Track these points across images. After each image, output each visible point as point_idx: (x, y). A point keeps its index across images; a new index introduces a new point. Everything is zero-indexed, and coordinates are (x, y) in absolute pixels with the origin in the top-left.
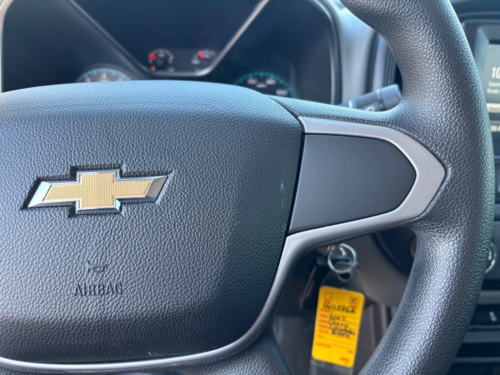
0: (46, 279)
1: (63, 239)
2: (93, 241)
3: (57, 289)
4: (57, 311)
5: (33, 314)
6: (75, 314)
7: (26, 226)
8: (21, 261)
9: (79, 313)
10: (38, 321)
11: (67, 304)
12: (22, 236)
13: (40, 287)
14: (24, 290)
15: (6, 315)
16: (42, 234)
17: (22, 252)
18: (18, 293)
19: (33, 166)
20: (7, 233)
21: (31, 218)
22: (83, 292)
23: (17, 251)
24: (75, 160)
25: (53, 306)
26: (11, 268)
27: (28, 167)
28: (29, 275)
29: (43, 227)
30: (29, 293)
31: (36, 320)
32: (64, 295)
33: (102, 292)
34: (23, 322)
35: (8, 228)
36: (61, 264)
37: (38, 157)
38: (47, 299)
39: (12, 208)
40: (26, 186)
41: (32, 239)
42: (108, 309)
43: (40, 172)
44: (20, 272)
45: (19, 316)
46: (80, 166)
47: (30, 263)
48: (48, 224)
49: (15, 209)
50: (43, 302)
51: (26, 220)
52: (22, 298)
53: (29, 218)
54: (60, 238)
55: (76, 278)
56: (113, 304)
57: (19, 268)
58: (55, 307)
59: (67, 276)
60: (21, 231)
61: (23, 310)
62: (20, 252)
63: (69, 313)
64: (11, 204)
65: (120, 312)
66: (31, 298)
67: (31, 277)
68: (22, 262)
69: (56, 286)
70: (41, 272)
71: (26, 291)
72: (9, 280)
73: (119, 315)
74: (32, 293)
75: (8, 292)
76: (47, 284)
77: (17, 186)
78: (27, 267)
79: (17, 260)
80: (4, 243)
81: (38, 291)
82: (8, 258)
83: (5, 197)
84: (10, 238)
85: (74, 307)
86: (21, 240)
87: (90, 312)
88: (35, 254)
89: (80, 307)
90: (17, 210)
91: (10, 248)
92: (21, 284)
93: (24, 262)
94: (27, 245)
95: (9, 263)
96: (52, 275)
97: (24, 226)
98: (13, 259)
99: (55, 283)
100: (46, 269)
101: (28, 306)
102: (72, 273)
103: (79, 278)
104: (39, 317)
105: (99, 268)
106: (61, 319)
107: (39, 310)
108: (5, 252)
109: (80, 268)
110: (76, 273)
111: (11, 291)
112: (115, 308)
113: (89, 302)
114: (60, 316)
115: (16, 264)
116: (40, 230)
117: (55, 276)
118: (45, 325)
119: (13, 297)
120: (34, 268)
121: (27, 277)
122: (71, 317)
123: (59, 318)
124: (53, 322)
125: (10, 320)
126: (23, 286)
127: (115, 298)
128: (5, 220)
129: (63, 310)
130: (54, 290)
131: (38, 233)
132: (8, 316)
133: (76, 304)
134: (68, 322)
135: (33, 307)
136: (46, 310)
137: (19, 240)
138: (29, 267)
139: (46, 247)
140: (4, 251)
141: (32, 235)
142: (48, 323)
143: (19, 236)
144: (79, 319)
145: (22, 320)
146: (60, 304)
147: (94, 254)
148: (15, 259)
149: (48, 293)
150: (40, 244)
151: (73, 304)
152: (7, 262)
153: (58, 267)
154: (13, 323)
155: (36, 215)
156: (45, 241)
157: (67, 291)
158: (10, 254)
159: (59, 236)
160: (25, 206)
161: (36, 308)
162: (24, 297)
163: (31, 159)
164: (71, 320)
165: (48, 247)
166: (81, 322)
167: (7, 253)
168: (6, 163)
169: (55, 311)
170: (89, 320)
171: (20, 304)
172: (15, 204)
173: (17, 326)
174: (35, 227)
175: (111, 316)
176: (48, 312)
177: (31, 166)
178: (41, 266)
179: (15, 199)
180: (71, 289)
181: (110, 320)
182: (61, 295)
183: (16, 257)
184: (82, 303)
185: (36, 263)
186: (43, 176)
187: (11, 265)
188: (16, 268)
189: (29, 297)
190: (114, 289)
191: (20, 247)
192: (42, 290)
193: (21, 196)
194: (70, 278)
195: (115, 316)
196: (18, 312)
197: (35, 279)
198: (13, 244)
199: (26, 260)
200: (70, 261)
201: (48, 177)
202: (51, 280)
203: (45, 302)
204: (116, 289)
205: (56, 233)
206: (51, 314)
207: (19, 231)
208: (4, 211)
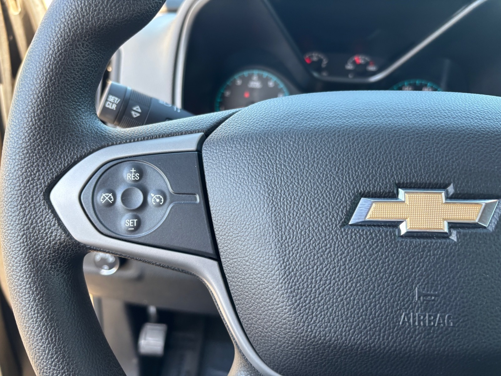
0: (371, 303)
1: (390, 262)
2: (423, 266)
3: (382, 316)
4: (381, 339)
5: (354, 339)
6: (400, 345)
7: (349, 244)
8: (343, 282)
9: (405, 343)
10: (358, 348)
11: (393, 332)
12: (345, 255)
13: (363, 312)
14: (346, 313)
15: (322, 338)
16: (367, 254)
17: (345, 272)
18: (338, 316)
19: (352, 180)
20: (328, 250)
21: (354, 237)
22: (411, 321)
23: (339, 271)
24: (397, 176)
25: (377, 333)
26: (331, 289)
27: (346, 181)
28: (352, 298)
29: (367, 247)
30: (351, 316)
31: (356, 346)
32: (390, 323)
33: (432, 324)
34: (340, 347)
35: (328, 245)
36: (388, 290)
37: (356, 171)
38: (370, 325)
39: (332, 224)
40: (346, 202)
41: (355, 260)
42: (436, 342)
43: (360, 188)
44: (342, 293)
45: (338, 340)
46: (403, 183)
47: (354, 285)
48: (373, 245)
49: (336, 226)
50: (366, 328)
51: (349, 238)
52: (343, 321)
53: (352, 237)
54: (387, 260)
55: (404, 305)
56: (443, 337)
57: (341, 289)
58: (379, 335)
59: (394, 302)
60: (343, 250)
61: (344, 334)
62: (342, 273)
63: (395, 342)
64: (332, 220)
65: (451, 346)
66: (353, 322)
67: (354, 300)
68: (345, 283)
69: (381, 312)
70: (366, 295)
71: (347, 314)
72: (329, 301)
73: (448, 349)
74: (354, 317)
75: (327, 313)
76: (371, 309)
77: (337, 200)
78: (350, 288)
79: (339, 281)
80: (324, 261)
81: (361, 316)
82: (329, 278)
83: (323, 212)
84: (331, 256)
85: (400, 336)
86: (343, 260)
87: (417, 344)
88: (359, 276)
89: (407, 337)
90: (338, 226)
91: (331, 267)
92: (343, 306)
93: (347, 284)
94: (350, 265)
95: (330, 283)
96: (378, 300)
97: (347, 245)
98: (334, 279)
99: (380, 308)
100: (371, 293)
101: (349, 331)
102: (399, 300)
103: (406, 305)
104: (361, 343)
105: (429, 297)
106: (385, 348)
107: (361, 336)
108: (326, 271)
109: (408, 295)
110: (403, 300)
111: (331, 314)
112: (445, 342)
113: (417, 333)
114: (384, 344)
115: (338, 285)
116: (365, 251)
117: (381, 301)
118: (365, 352)
119: (333, 319)
120: (358, 291)
121: (350, 300)
122: (396, 347)
123: (382, 347)
124: (375, 350)
125: (326, 343)
126: (344, 309)
127: (445, 331)
128: (325, 236)
129: (388, 339)
130: (378, 316)
131: (362, 254)
132: (324, 339)
133: (402, 333)
134: (391, 352)
135: (354, 332)
136: (368, 337)
137: (341, 259)
138: (352, 289)
139: (371, 270)
140: (325, 269)
141: (356, 255)
142: (370, 350)
143: (341, 255)
144: (404, 350)
145: (341, 345)
146: (384, 332)
147: (424, 281)
148: (337, 280)
149: (373, 319)
150: (365, 265)
151: (398, 333)
152: (328, 282)
153: (384, 292)
154: (329, 347)
155: (360, 234)
156: (371, 262)
157: (393, 318)
158: (331, 273)
159: (386, 258)
160: (345, 223)
161: (358, 334)
162: (345, 321)
163: (349, 173)
164: (395, 350)
165: (373, 270)
166: (406, 353)
167: (327, 272)
168: (321, 176)
169: (379, 339)
170: (415, 352)
171: (340, 328)
172: (335, 220)
173: (332, 350)
174: (360, 246)
175: (439, 350)
176: (370, 339)
177: (350, 179)
178: (366, 290)
179: (335, 215)
180: (397, 317)
181: (438, 354)
182: (386, 323)
183: (338, 277)
184: (408, 334)
185: (361, 285)
186: (364, 192)
187: (332, 285)
188: (338, 289)
189: (351, 321)
190: (446, 321)
191: (343, 267)
192: (366, 315)
193: (342, 211)
194: (397, 304)
195: (444, 351)
196: (337, 336)
197: (358, 303)
198: (335, 263)
199: (350, 281)
200: (397, 286)
201: (369, 192)
202: (375, 306)
203: (368, 328)
204: (448, 321)
205: (382, 255)
206: (374, 342)
207: (341, 250)
208: (324, 226)
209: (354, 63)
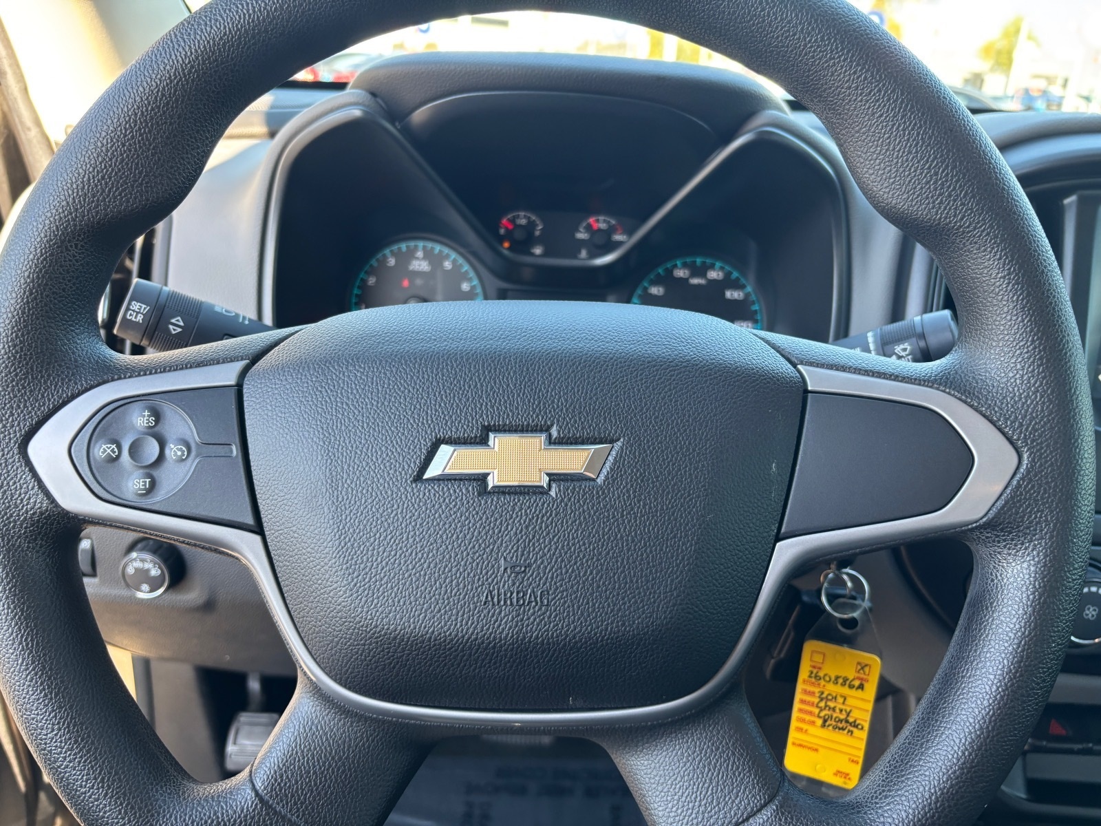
0: (446, 579)
1: (471, 525)
2: (512, 529)
3: (460, 594)
4: (459, 624)
5: (425, 627)
6: (482, 631)
7: (421, 504)
8: (412, 553)
9: (488, 629)
10: (430, 638)
11: (473, 615)
12: (415, 517)
13: (436, 589)
14: (414, 592)
15: (386, 627)
16: (443, 516)
17: (415, 540)
18: (405, 597)
19: (430, 422)
20: (394, 512)
21: (427, 494)
22: (496, 600)
23: (408, 538)
24: (487, 416)
25: (453, 618)
26: (397, 561)
27: (423, 423)
28: (422, 573)
29: (443, 507)
30: (421, 597)
31: (428, 636)
32: (469, 603)
33: (522, 602)
34: (409, 638)
35: (395, 506)
36: (467, 560)
37: (436, 411)
38: (445, 607)
39: (401, 479)
40: (421, 449)
41: (428, 523)
42: (528, 625)
43: (439, 431)
44: (410, 567)
45: (405, 629)
46: (494, 425)
47: (425, 555)
48: (450, 503)
49: (406, 481)
50: (440, 611)
51: (421, 496)
52: (411, 603)
53: (425, 494)
54: (467, 522)
55: (487, 580)
56: (535, 620)
57: (409, 562)
58: (457, 619)
59: (474, 576)
60: (414, 511)
61: (411, 621)
62: (411, 540)
63: (475, 628)
64: (401, 474)
65: (545, 631)
66: (424, 604)
67: (425, 575)
68: (414, 554)
69: (459, 590)
70: (439, 569)
71: (417, 593)
72: (394, 577)
73: (542, 636)
74: (425, 597)
75: (391, 594)
76: (446, 586)
77: (409, 448)
78: (420, 560)
79: (407, 551)
80: (389, 527)
81: (434, 595)
82: (394, 548)
83: (392, 463)
84: (398, 520)
85: (482, 620)
86: (413, 524)
87: (503, 629)
88: (432, 544)
89: (491, 621)
90: (409, 482)
91: (397, 534)
92: (411, 584)
93: (416, 554)
94: (421, 530)
95: (396, 555)
96: (455, 574)
97: (419, 505)
98: (401, 548)
99: (458, 585)
100: (446, 566)
101: (419, 616)
102: (481, 573)
103: (490, 580)
104: (433, 632)
105: (518, 568)
106: (463, 637)
107: (433, 623)
108: (390, 539)
109: (493, 566)
110: (487, 573)
111: (396, 594)
112: (538, 625)
113: (503, 614)
114: (462, 632)
115: (405, 556)
116: (440, 511)
117: (458, 575)
118: (440, 644)
119: (399, 602)
120: (430, 563)
121: (420, 575)
122: (477, 634)
123: (460, 635)
124: (452, 640)
125: (391, 634)
126: (413, 588)
127: (538, 612)
128: (392, 495)
129: (467, 623)
130: (455, 595)
131: (437, 515)
132: (388, 629)
133: (485, 616)
134: (472, 642)
135: (425, 617)
136: (443, 623)
137: (410, 523)
138: (422, 561)
139: (447, 535)
140: (389, 537)
141: (429, 517)
142: (445, 641)
143: (411, 517)
144: (488, 639)
145: (408, 635)
146: (463, 615)
147: (512, 548)
148: (405, 550)
149: (448, 599)
150: (440, 530)
151: (480, 616)
152: (393, 553)
153: (462, 563)
154: (395, 638)
155: (435, 490)
156: (447, 526)
157: (474, 597)
158: (397, 542)
159: (465, 521)
160: (418, 478)
161: (430, 619)
162: (413, 603)
163: (427, 413)
164: (476, 639)
165: (450, 535)
166: (490, 643)
167: (393, 540)
168: (393, 417)
169: (456, 625)
170: (501, 640)
171: (407, 612)
172: (406, 474)
173: (399, 644)
174: (434, 506)
175: (531, 637)
176: (445, 625)
177: (427, 422)
178: (440, 561)
179: (406, 467)
180: (478, 595)
181: (530, 642)
182: (465, 603)
183: (406, 545)
184: (493, 616)
185: (433, 555)
186: (445, 437)
187: (398, 556)
188: (406, 562)
189: (422, 602)
190: (538, 599)
191: (412, 533)
192: (440, 594)
193: (415, 462)
194: (479, 579)
195: (537, 637)
196: (404, 623)
197: (430, 578)
198: (402, 529)
199: (420, 551)
200: (480, 555)
201: (450, 438)
202: (452, 581)
203: (443, 611)
204: (541, 598)
205: (461, 517)
206: (449, 629)
207: (411, 512)
208: (391, 482)
209: (589, 228)
